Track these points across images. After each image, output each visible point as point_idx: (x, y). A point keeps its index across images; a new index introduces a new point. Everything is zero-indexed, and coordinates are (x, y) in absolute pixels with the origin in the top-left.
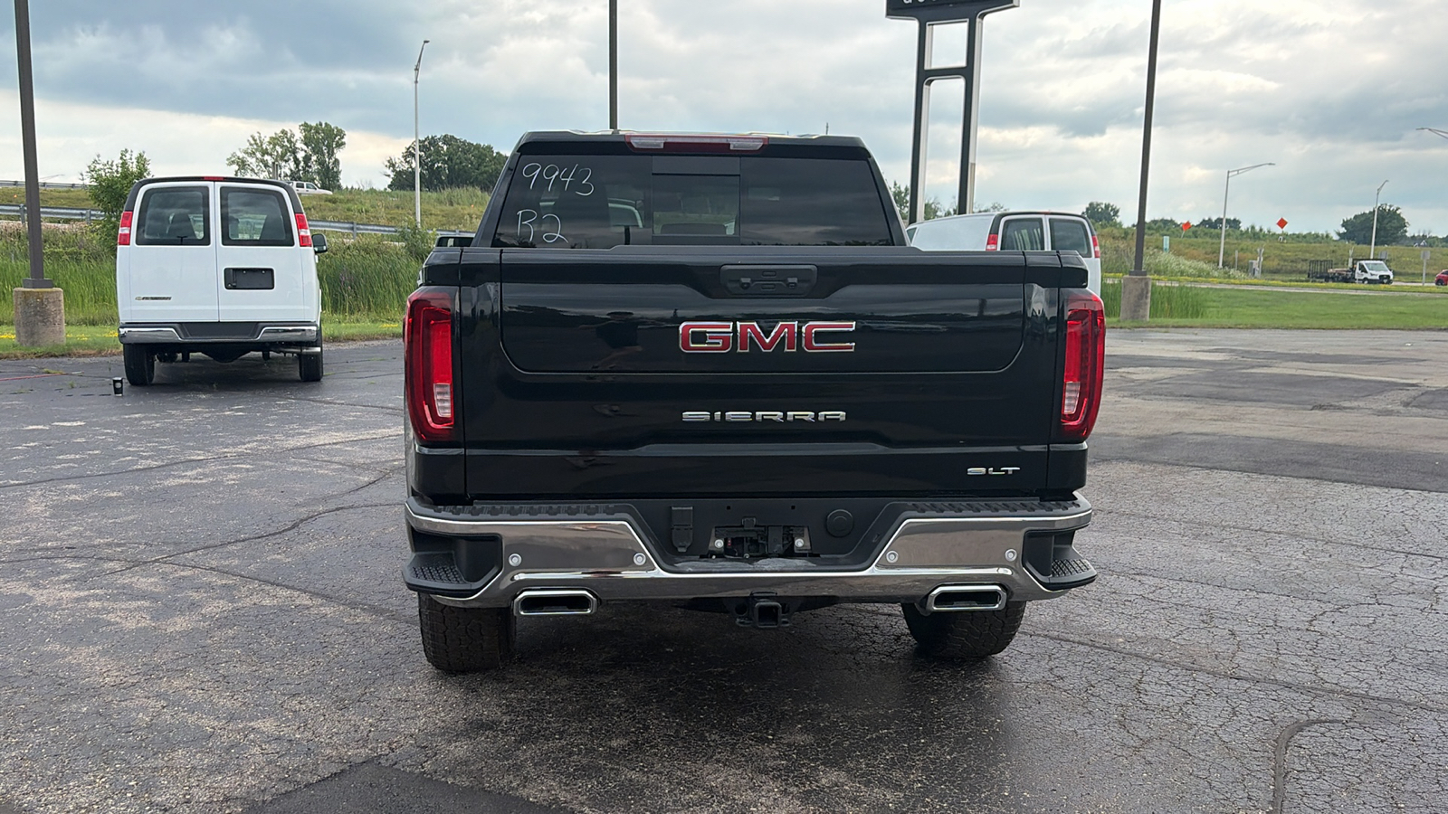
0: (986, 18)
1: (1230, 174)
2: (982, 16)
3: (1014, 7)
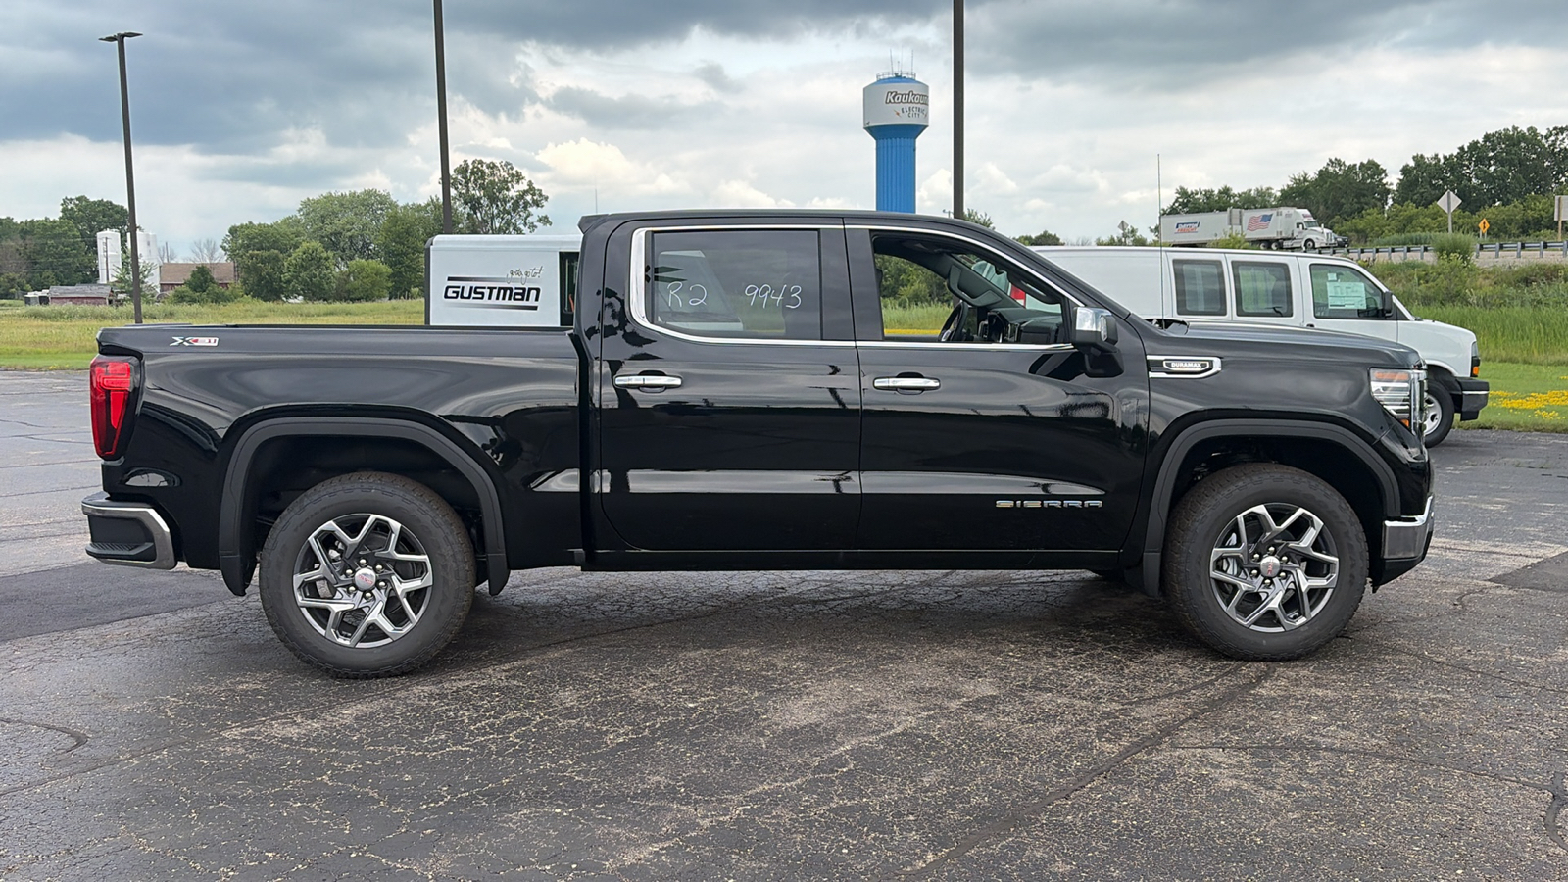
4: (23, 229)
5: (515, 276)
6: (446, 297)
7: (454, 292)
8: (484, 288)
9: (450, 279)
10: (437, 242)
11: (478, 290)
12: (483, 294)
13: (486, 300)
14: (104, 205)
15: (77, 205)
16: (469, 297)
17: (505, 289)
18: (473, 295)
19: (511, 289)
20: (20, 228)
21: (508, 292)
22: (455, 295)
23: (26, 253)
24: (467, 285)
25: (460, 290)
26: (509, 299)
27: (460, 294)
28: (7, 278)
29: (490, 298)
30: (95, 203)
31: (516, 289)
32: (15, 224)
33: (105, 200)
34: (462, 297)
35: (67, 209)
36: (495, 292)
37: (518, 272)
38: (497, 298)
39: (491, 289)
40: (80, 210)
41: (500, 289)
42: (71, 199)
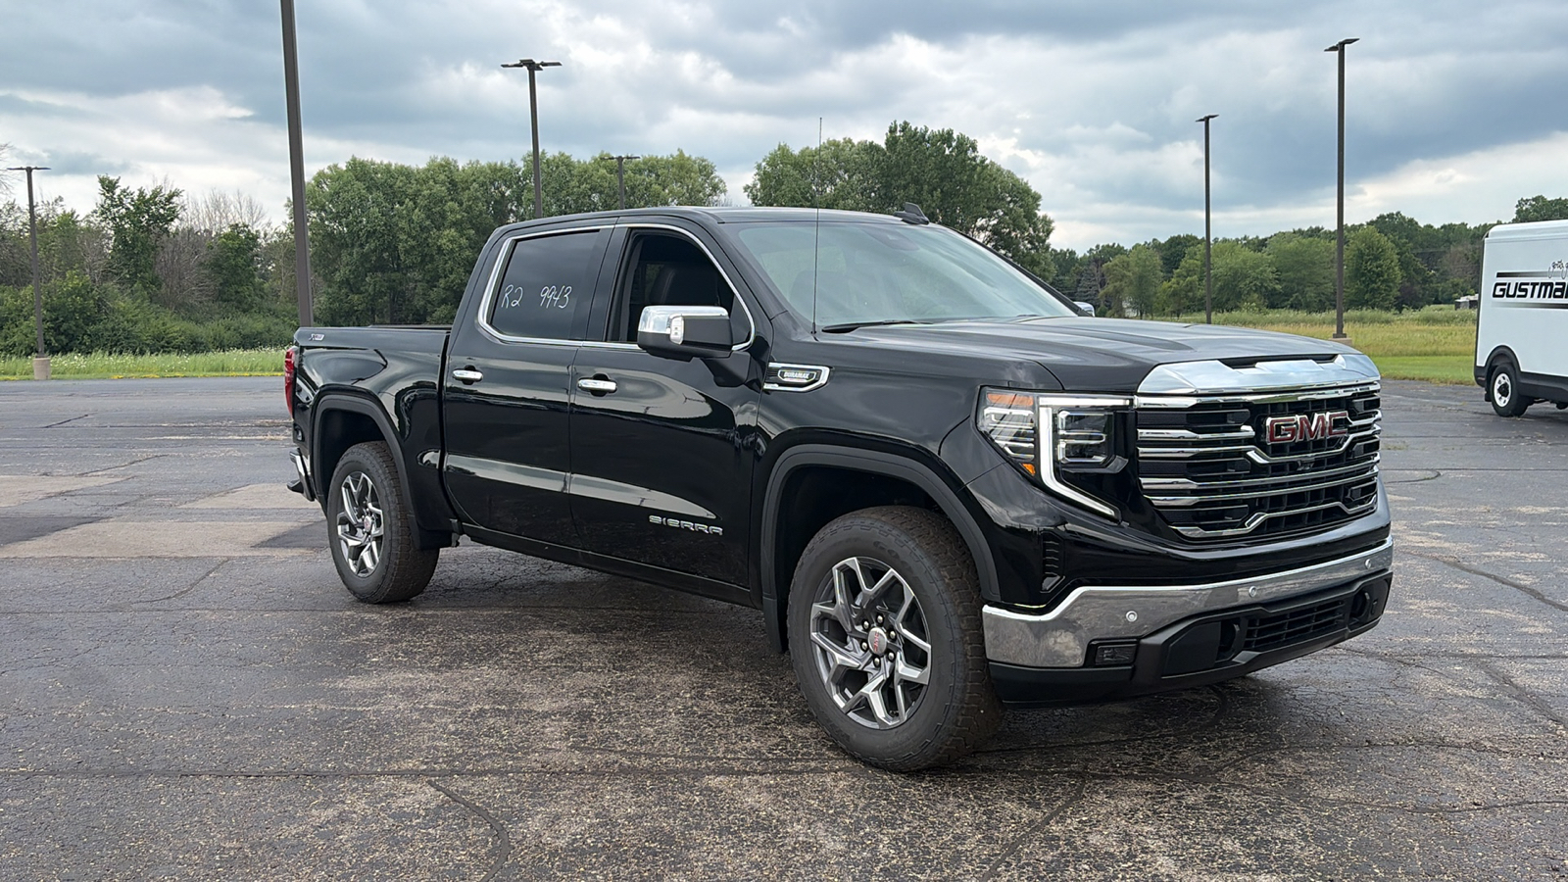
4: (1474, 234)
5: (1557, 269)
6: (1495, 296)
7: (1501, 290)
8: (1527, 284)
9: (1500, 275)
10: (1494, 234)
11: (1523, 287)
12: (1526, 290)
13: (1528, 299)
14: (1562, 204)
15: (1533, 206)
16: (1513, 296)
17: (1547, 285)
18: (1518, 293)
19: (1551, 284)
20: (1472, 233)
21: (1549, 288)
22: (1501, 293)
23: (1473, 258)
24: (1513, 281)
25: (1506, 287)
26: (1550, 297)
27: (1505, 293)
28: (1452, 283)
29: (1532, 296)
30: (1551, 202)
31: (1557, 284)
32: (1470, 230)
33: (1563, 198)
34: (1508, 296)
35: (1522, 211)
36: (1537, 287)
37: (1559, 264)
38: (1539, 296)
39: (1534, 285)
40: (1535, 211)
41: (1542, 284)
42: (1527, 200)
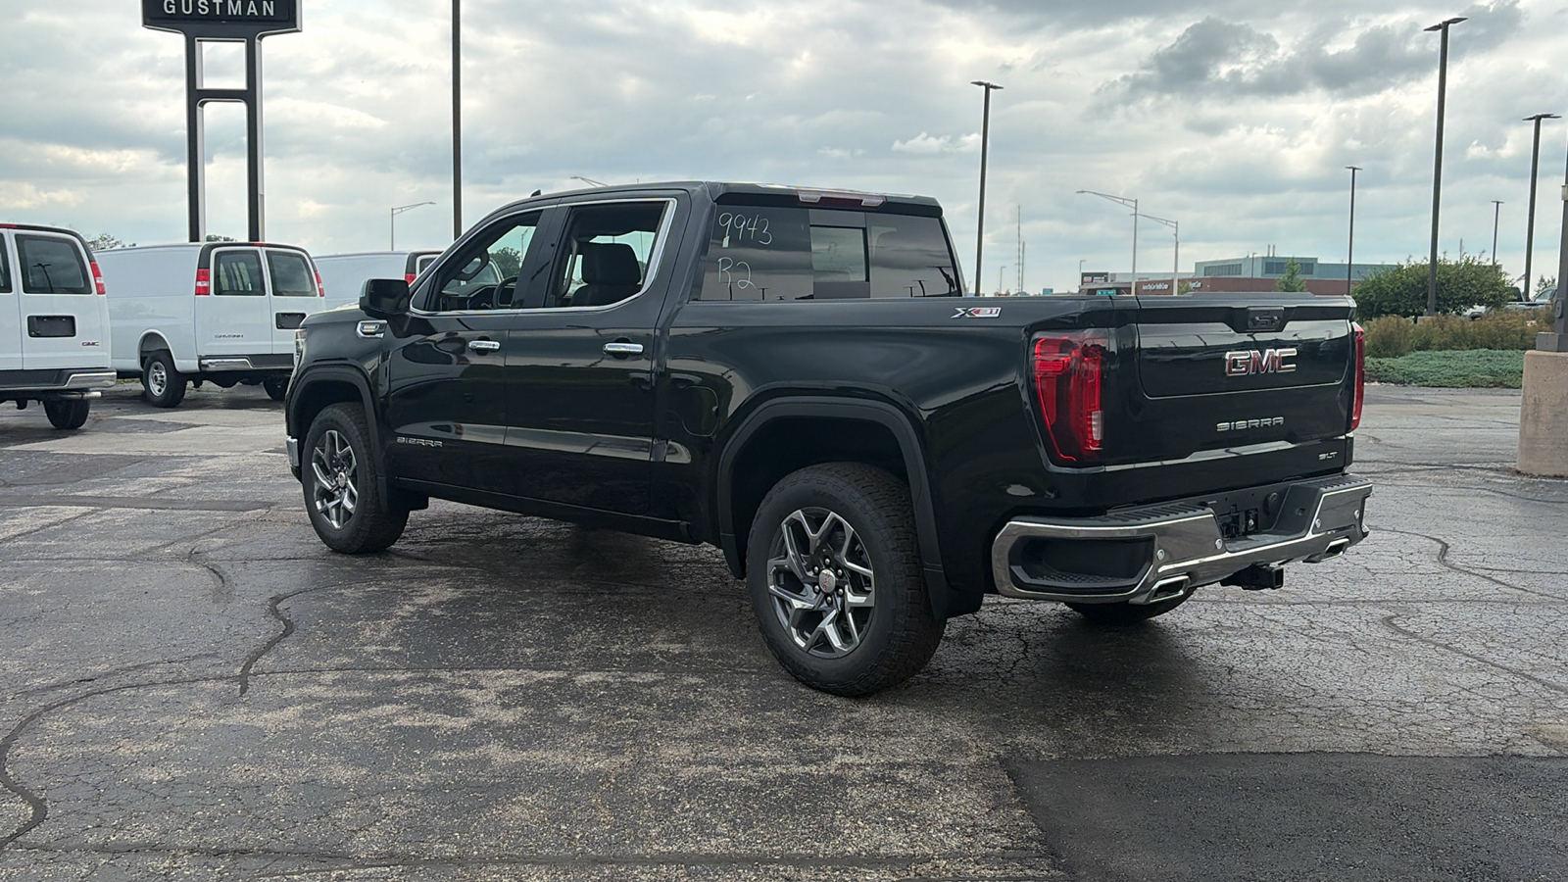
0: (264, 39)
1: (394, 212)
2: (261, 38)
3: (298, 31)
